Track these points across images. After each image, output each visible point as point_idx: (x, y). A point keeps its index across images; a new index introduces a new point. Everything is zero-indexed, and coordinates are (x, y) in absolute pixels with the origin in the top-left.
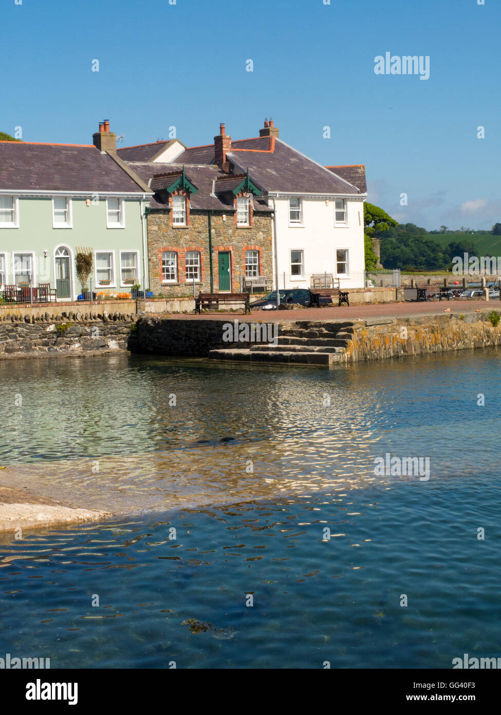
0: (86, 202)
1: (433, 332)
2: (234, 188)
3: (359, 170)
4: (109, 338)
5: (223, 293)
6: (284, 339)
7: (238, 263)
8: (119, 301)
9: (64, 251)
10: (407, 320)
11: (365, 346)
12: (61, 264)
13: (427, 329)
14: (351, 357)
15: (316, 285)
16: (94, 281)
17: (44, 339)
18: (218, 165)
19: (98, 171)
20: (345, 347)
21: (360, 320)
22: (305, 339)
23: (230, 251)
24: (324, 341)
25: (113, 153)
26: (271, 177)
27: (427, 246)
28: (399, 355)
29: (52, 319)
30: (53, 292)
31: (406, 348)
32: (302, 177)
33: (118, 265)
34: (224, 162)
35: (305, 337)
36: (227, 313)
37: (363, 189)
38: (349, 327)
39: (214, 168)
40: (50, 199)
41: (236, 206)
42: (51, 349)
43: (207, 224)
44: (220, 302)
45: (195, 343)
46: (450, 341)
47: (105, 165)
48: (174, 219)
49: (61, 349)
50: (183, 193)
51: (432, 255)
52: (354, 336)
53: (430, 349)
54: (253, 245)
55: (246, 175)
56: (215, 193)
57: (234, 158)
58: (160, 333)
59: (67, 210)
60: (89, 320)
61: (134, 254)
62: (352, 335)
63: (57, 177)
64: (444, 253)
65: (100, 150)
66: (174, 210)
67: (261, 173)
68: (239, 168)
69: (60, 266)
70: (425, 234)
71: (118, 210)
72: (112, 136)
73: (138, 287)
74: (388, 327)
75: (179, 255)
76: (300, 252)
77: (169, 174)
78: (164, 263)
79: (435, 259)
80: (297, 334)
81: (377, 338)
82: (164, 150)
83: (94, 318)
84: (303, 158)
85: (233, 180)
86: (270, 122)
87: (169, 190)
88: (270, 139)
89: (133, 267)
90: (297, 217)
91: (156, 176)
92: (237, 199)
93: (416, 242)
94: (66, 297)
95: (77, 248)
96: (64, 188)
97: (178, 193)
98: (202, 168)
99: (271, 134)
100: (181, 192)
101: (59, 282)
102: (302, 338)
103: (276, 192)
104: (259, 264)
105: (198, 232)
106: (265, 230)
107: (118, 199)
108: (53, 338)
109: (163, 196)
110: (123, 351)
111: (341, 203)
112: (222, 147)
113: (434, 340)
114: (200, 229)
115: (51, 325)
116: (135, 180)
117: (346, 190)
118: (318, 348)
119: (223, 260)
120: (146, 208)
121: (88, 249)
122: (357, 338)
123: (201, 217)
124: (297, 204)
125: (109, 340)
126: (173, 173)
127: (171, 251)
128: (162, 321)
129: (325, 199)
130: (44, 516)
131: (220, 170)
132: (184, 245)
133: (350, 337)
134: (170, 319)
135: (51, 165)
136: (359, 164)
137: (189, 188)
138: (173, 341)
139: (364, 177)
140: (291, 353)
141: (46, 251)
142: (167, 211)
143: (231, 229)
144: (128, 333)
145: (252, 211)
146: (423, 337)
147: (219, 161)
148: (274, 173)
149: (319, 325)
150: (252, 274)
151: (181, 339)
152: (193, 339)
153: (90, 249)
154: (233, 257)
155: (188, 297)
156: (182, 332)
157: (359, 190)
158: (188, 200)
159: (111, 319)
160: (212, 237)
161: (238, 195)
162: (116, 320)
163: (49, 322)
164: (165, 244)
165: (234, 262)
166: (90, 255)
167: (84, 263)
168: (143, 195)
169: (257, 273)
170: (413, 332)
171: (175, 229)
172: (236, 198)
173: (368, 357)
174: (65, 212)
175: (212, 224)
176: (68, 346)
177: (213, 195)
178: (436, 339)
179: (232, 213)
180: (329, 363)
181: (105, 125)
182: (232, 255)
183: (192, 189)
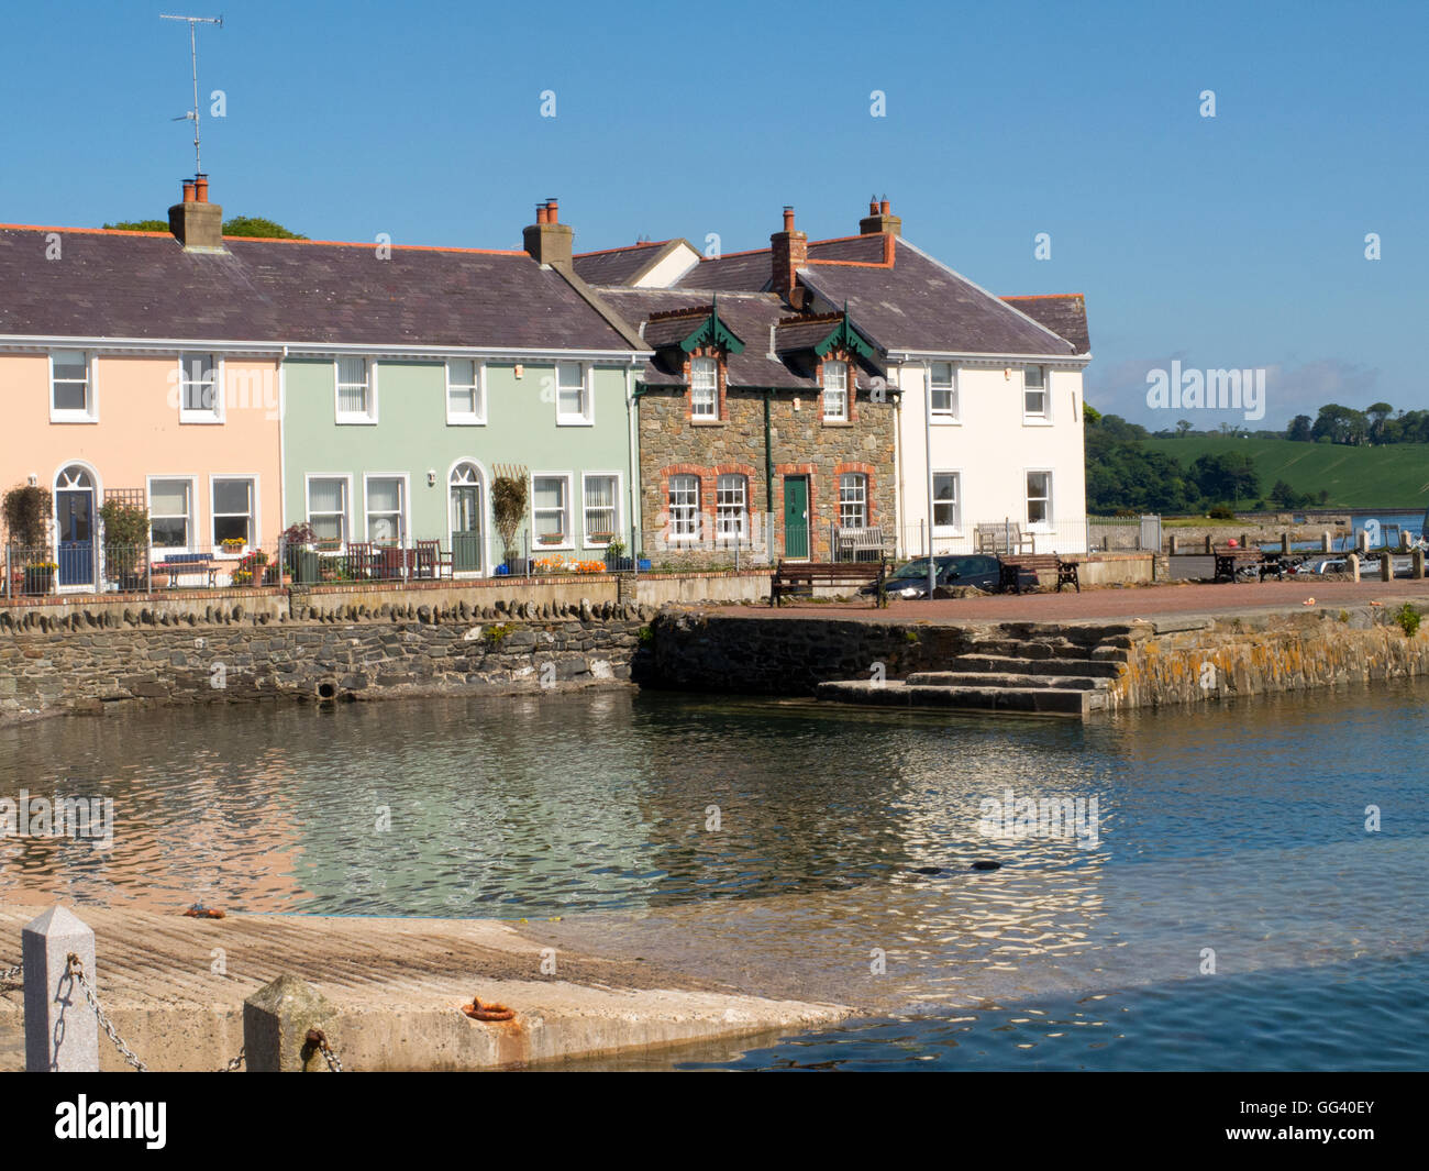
0: (516, 371)
1: (1287, 647)
2: (818, 343)
3: (1073, 305)
4: (594, 655)
5: (796, 562)
6: (979, 660)
7: (825, 500)
8: (583, 579)
9: (468, 472)
10: (1236, 623)
11: (1154, 675)
12: (461, 500)
13: (1275, 642)
14: (1126, 698)
15: (985, 547)
16: (530, 535)
17: (458, 658)
18: (779, 293)
19: (537, 305)
20: (1114, 677)
21: (1140, 621)
22: (1025, 660)
23: (809, 475)
24: (1067, 665)
25: (565, 268)
26: (890, 319)
27: (1152, 464)
28: (1221, 696)
29: (474, 615)
30: (446, 559)
31: (1234, 680)
32: (956, 318)
33: (577, 502)
34: (793, 287)
35: (1024, 657)
36: (831, 605)
37: (1082, 344)
38: (1120, 636)
39: (772, 300)
40: (441, 363)
41: (821, 379)
42: (474, 678)
43: (761, 416)
44: (814, 582)
45: (780, 668)
46: (1320, 666)
47: (551, 293)
48: (694, 406)
49: (493, 677)
50: (713, 353)
51: (1162, 483)
52: (1132, 655)
53: (1281, 682)
54: (856, 463)
55: (842, 315)
56: (776, 352)
57: (812, 278)
58: (705, 645)
59: (475, 387)
60: (552, 618)
61: (612, 480)
62: (1127, 651)
63: (455, 319)
64: (1188, 478)
65: (539, 260)
66: (694, 387)
67: (871, 312)
68: (824, 299)
69: (459, 504)
70: (1146, 438)
71: (580, 388)
72: (564, 232)
73: (619, 549)
74: (1198, 635)
75: (704, 482)
76: (952, 478)
77: (683, 312)
78: (672, 500)
79: (1167, 492)
80: (1005, 648)
81: (1177, 658)
82: (657, 261)
83: (563, 613)
84: (954, 281)
85: (814, 326)
86: (883, 204)
87: (685, 346)
88: (885, 239)
89: (609, 508)
90: (945, 403)
91: (655, 317)
92: (824, 366)
93: (1127, 455)
94: (472, 570)
95: (496, 466)
96: (470, 340)
97: (704, 353)
98: (747, 300)
99: (885, 228)
100: (708, 350)
101: (458, 538)
102: (1015, 657)
103: (902, 352)
104: (868, 502)
105: (742, 434)
106: (881, 430)
107: (580, 364)
108: (477, 655)
109: (672, 357)
110: (622, 684)
111: (1036, 375)
112: (789, 257)
113: (1289, 663)
114: (747, 428)
115: (472, 627)
116: (615, 326)
117: (1047, 346)
118: (1055, 679)
119: (793, 493)
120: (637, 383)
121: (518, 467)
122: (1138, 659)
123: (748, 402)
124: (947, 376)
125: (594, 659)
126: (692, 311)
127: (687, 474)
128: (709, 620)
129: (1003, 366)
130: (738, 1014)
131: (784, 304)
132: (715, 462)
133: (1123, 657)
134: (726, 616)
135: (441, 292)
136: (1070, 293)
137: (726, 341)
138: (733, 663)
139: (1083, 320)
140: (997, 689)
141: (432, 472)
142: (681, 390)
143: (811, 427)
144: (634, 646)
145: (853, 390)
146: (1268, 659)
147: (781, 284)
148: (897, 310)
149: (1055, 632)
150: (853, 522)
151: (751, 658)
152: (778, 660)
153: (523, 468)
154: (814, 487)
155: (724, 571)
156: (751, 644)
157: (1073, 346)
158: (723, 368)
159: (597, 617)
160: (772, 444)
161: (826, 357)
162: (608, 619)
163: (470, 621)
164: (675, 459)
165: (815, 498)
166: (523, 481)
167: (510, 499)
168: (631, 356)
169: (864, 522)
170: (1247, 647)
171: (696, 427)
172: (821, 362)
173: (1160, 698)
174: (472, 390)
175: (773, 417)
176: (508, 671)
177: (772, 356)
178: (1293, 661)
179: (813, 394)
180: (1083, 711)
181: (549, 208)
182: (813, 483)
183: (732, 344)
